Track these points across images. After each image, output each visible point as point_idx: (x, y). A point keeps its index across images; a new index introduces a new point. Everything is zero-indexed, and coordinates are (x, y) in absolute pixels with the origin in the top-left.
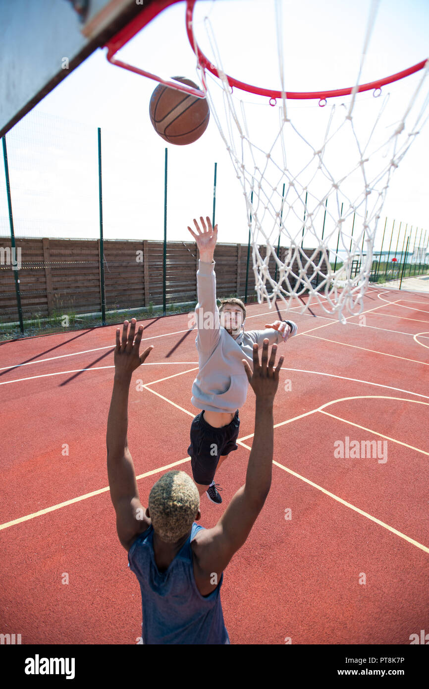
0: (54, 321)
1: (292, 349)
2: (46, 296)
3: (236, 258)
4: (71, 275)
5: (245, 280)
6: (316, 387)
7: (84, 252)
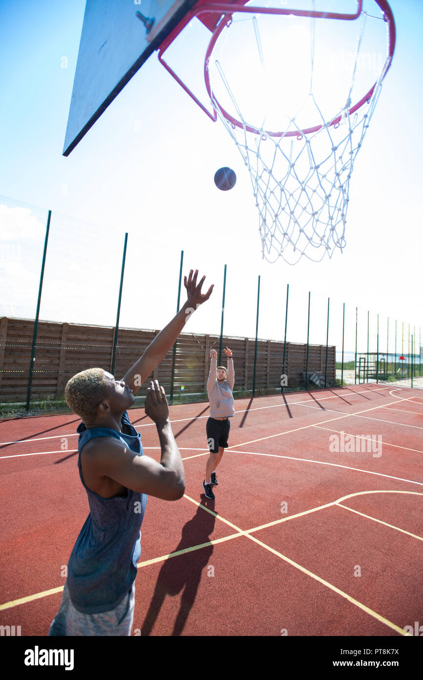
0: (60, 403)
1: (302, 440)
2: (56, 379)
3: (243, 352)
4: (84, 359)
5: (253, 373)
6: (331, 479)
7: (99, 338)
